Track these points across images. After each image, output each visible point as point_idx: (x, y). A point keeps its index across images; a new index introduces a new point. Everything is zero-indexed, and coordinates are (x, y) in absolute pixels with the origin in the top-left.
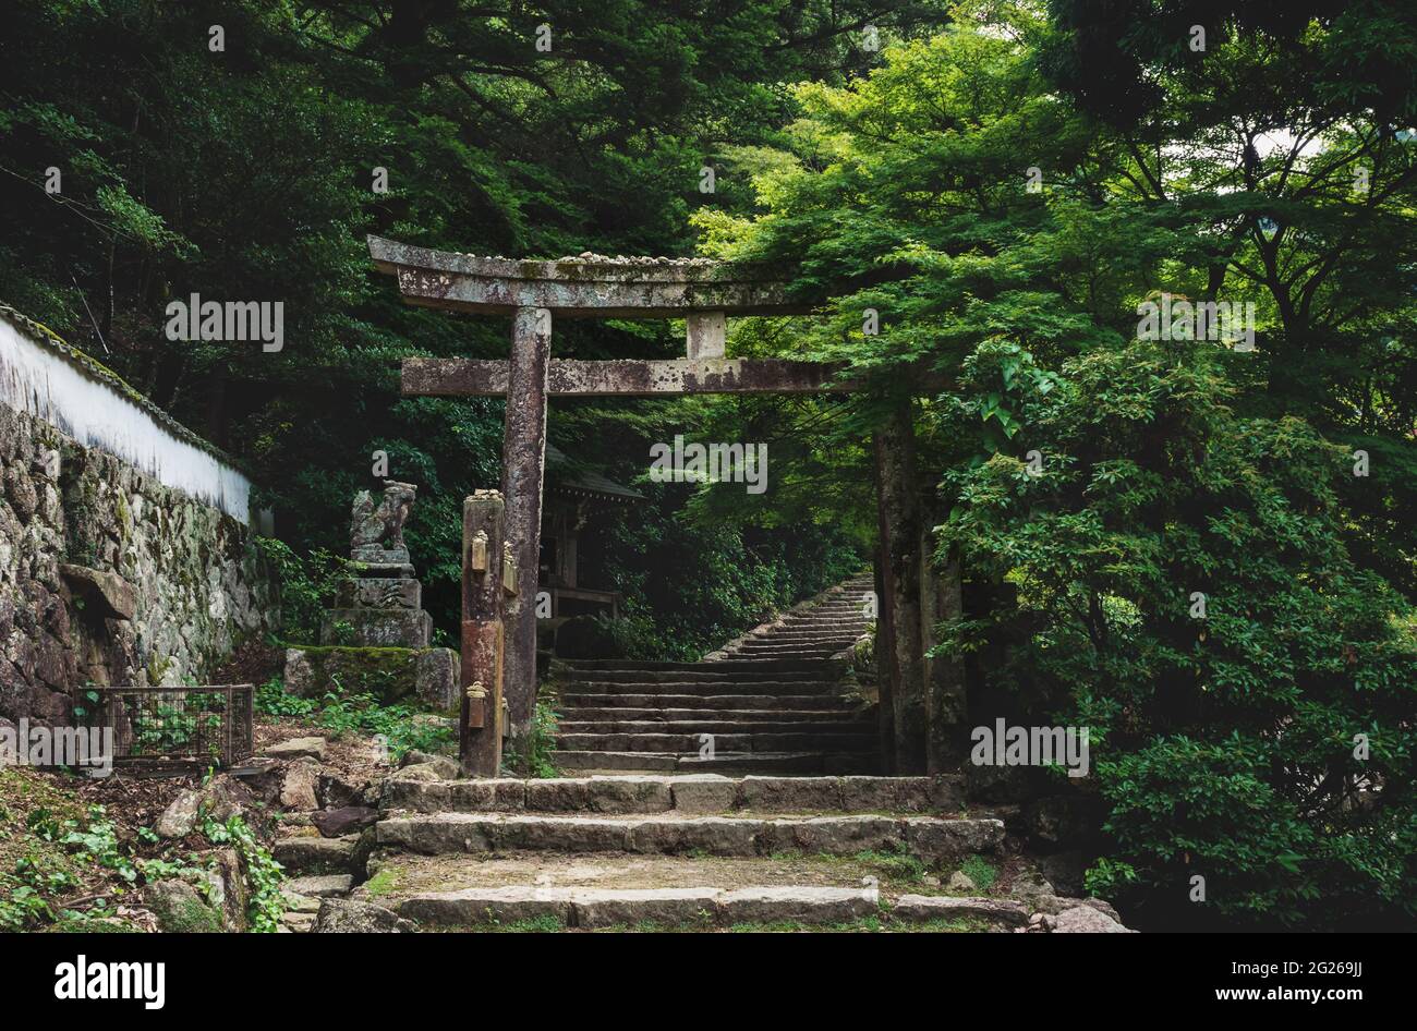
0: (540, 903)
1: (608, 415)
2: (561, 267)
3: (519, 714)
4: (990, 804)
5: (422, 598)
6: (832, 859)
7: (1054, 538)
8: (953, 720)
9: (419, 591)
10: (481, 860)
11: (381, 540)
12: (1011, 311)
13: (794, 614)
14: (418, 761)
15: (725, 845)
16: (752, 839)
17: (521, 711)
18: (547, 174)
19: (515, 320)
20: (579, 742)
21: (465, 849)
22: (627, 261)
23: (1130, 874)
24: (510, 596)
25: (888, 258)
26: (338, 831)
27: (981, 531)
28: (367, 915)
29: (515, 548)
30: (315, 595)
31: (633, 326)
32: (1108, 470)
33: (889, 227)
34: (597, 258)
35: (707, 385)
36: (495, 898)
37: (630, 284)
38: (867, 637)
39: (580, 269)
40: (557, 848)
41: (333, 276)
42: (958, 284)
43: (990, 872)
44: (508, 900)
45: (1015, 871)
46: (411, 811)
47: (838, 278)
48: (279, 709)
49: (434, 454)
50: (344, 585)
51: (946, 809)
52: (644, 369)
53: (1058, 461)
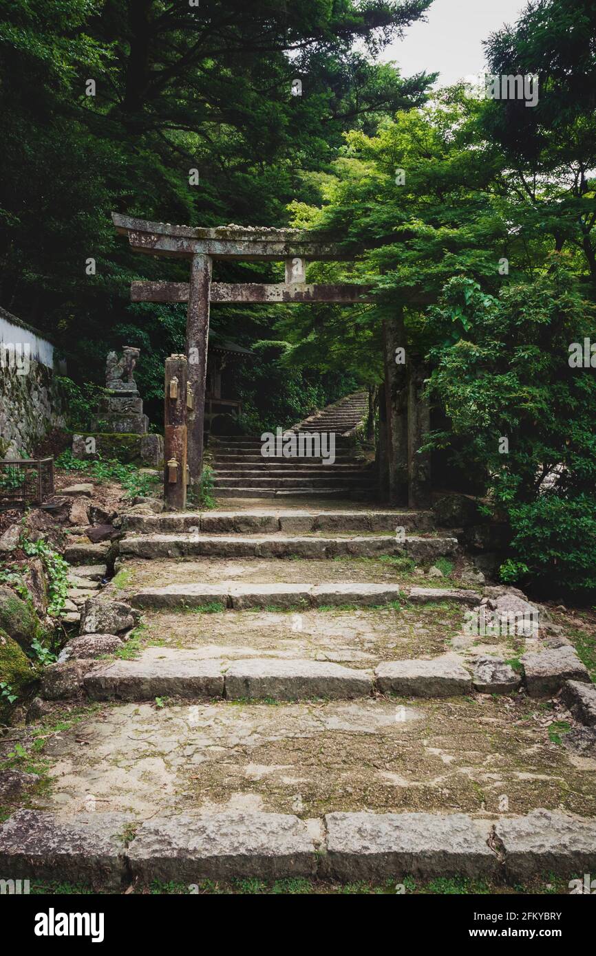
0: (211, 596)
1: (238, 312)
2: (217, 232)
3: (195, 472)
4: (448, 528)
5: (144, 407)
6: (367, 560)
7: (492, 388)
8: (424, 479)
9: (141, 404)
10: (177, 562)
11: (121, 377)
12: (467, 260)
13: (325, 411)
14: (142, 502)
15: (309, 553)
16: (324, 550)
17: (196, 471)
18: (208, 184)
19: (192, 261)
20: (225, 483)
21: (168, 556)
22: (253, 229)
23: (525, 569)
24: (190, 411)
25: (401, 228)
26: (100, 539)
27: (451, 382)
28: (113, 609)
29: (193, 385)
30: (87, 407)
31: (253, 266)
32: (523, 351)
33: (397, 212)
34: (237, 227)
35: (296, 298)
36: (186, 593)
37: (255, 242)
38: (362, 423)
39: (228, 233)
40: (218, 555)
41: (95, 238)
42: (438, 244)
43: (450, 565)
44: (192, 594)
45: (463, 566)
46: (138, 533)
47: (368, 239)
48: (70, 466)
49: (148, 332)
50: (102, 401)
51: (425, 531)
52: (262, 289)
53: (495, 345)
